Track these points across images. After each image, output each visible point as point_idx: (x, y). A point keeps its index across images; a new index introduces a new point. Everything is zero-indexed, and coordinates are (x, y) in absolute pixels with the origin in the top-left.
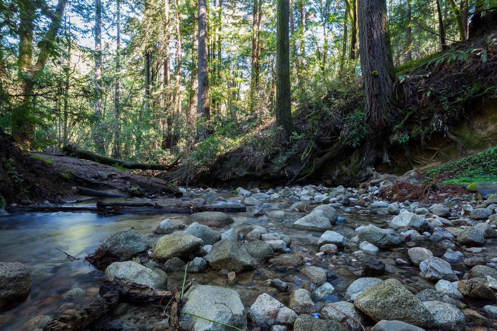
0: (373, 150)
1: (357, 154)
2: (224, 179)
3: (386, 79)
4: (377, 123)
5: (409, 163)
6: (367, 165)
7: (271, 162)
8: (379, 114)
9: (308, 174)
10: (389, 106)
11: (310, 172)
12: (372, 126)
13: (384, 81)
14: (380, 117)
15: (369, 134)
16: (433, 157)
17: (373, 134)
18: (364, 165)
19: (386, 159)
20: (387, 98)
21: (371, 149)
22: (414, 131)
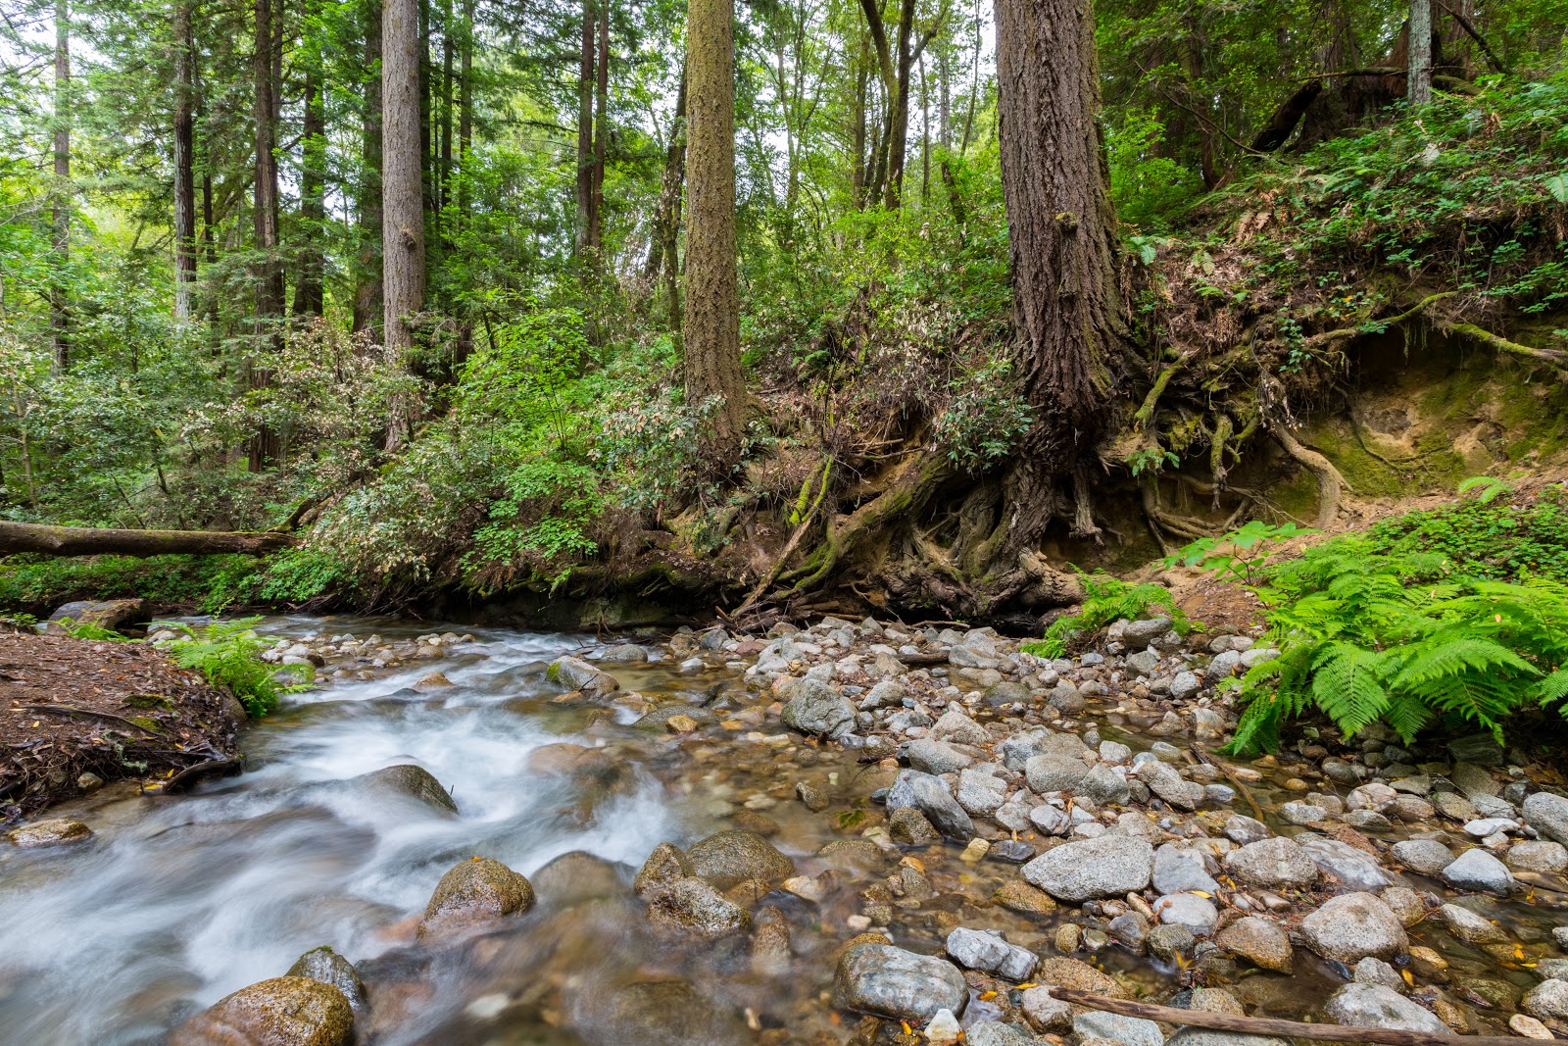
0: (1042, 492)
1: (979, 504)
2: (486, 590)
3: (1096, 245)
4: (1067, 399)
5: (1151, 533)
6: (1020, 544)
7: (666, 528)
8: (1077, 366)
9: (810, 573)
10: (1106, 342)
11: (817, 569)
12: (1045, 408)
13: (1091, 251)
14: (1079, 376)
15: (1031, 437)
16: (1233, 518)
17: (1047, 438)
18: (1011, 545)
19: (1085, 522)
20: (1099, 313)
21: (1035, 488)
22: (1180, 432)
